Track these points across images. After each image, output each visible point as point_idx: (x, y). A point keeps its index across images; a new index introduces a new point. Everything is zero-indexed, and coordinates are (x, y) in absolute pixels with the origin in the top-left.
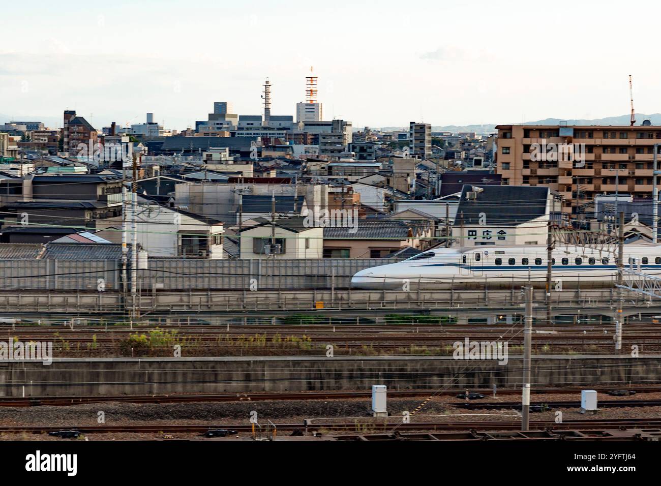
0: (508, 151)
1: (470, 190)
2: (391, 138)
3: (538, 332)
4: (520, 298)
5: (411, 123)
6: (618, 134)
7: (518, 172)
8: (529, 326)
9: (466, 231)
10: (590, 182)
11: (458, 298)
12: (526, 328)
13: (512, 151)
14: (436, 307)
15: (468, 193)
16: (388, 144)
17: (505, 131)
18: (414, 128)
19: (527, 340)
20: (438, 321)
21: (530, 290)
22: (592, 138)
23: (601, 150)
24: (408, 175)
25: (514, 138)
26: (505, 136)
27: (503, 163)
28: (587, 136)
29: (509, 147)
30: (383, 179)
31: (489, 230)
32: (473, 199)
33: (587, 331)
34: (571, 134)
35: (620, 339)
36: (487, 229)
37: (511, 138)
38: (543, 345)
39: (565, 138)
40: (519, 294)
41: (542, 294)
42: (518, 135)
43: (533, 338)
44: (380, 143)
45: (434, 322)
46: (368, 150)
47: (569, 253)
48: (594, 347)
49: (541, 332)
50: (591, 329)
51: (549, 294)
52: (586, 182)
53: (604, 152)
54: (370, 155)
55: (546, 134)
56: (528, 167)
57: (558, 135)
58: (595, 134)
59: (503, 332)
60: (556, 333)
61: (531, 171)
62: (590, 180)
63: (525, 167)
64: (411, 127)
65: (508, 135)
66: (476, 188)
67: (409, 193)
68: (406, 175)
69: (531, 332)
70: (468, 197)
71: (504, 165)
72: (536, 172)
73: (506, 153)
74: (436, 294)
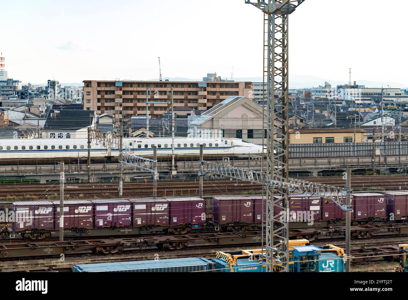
0: (89, 94)
1: (53, 112)
2: (42, 89)
3: (67, 187)
4: (74, 169)
5: (48, 80)
6: (145, 85)
7: (95, 104)
8: (62, 184)
9: (49, 133)
10: (131, 110)
11: (40, 169)
12: (61, 185)
13: (91, 94)
14: (28, 174)
15: (51, 114)
16: (40, 92)
17: (88, 84)
18: (50, 83)
19: (61, 191)
20: (29, 182)
21: (63, 164)
22: (132, 87)
23: (137, 93)
24: (40, 106)
25: (92, 87)
26: (87, 86)
27: (87, 100)
28: (129, 86)
29: (90, 92)
30: (27, 108)
31: (62, 133)
32: (54, 117)
33: (94, 186)
34: (121, 85)
35: (122, 189)
36: (61, 133)
37: (91, 87)
38: (80, 194)
39: (118, 87)
40: (73, 167)
41: (86, 167)
42: (95, 85)
43: (65, 190)
44: (36, 91)
45: (27, 182)
46: (25, 94)
47: (98, 144)
48: (108, 194)
49: (69, 187)
50: (98, 185)
51: (89, 167)
52: (130, 110)
53: (138, 94)
54: (27, 97)
55: (109, 85)
56: (100, 102)
57: (115, 86)
58: (133, 85)
59: (48, 187)
60: (77, 187)
61: (102, 104)
62: (131, 108)
63: (98, 102)
64: (48, 83)
65: (90, 86)
66: (56, 111)
67: (40, 115)
68: (39, 106)
69: (64, 187)
70: (51, 116)
71: (88, 101)
72: (104, 104)
73: (89, 95)
74: (27, 167)
